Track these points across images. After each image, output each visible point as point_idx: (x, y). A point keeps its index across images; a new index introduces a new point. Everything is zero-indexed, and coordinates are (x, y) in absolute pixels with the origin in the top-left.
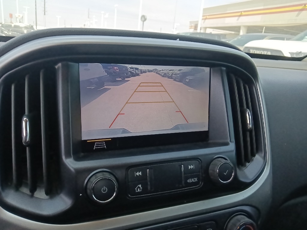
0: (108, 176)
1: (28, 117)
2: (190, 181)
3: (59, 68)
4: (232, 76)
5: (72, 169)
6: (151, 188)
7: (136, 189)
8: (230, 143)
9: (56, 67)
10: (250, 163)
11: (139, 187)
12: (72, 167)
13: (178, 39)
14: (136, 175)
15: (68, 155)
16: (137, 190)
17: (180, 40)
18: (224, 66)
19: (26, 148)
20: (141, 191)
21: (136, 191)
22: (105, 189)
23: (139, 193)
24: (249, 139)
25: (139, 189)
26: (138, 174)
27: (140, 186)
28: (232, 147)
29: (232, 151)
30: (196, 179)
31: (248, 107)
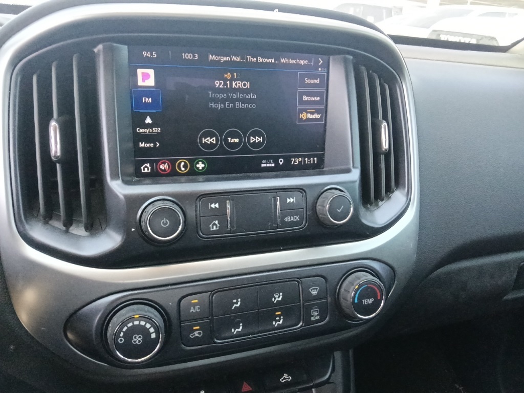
0: (169, 205)
1: (57, 121)
2: (288, 219)
3: (99, 51)
4: (363, 68)
5: (121, 197)
6: (232, 226)
7: (211, 226)
8: (353, 170)
9: (96, 50)
10: (384, 201)
11: (215, 224)
12: (120, 193)
13: (277, 10)
14: (211, 207)
15: (114, 176)
16: (213, 228)
17: (279, 11)
18: (349, 53)
19: (56, 165)
20: (218, 229)
21: (211, 229)
22: (166, 221)
23: (215, 232)
24: (383, 165)
25: (215, 227)
26: (213, 206)
27: (216, 222)
28: (355, 175)
29: (354, 182)
30: (297, 218)
31: (385, 118)
